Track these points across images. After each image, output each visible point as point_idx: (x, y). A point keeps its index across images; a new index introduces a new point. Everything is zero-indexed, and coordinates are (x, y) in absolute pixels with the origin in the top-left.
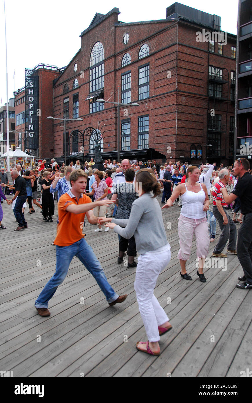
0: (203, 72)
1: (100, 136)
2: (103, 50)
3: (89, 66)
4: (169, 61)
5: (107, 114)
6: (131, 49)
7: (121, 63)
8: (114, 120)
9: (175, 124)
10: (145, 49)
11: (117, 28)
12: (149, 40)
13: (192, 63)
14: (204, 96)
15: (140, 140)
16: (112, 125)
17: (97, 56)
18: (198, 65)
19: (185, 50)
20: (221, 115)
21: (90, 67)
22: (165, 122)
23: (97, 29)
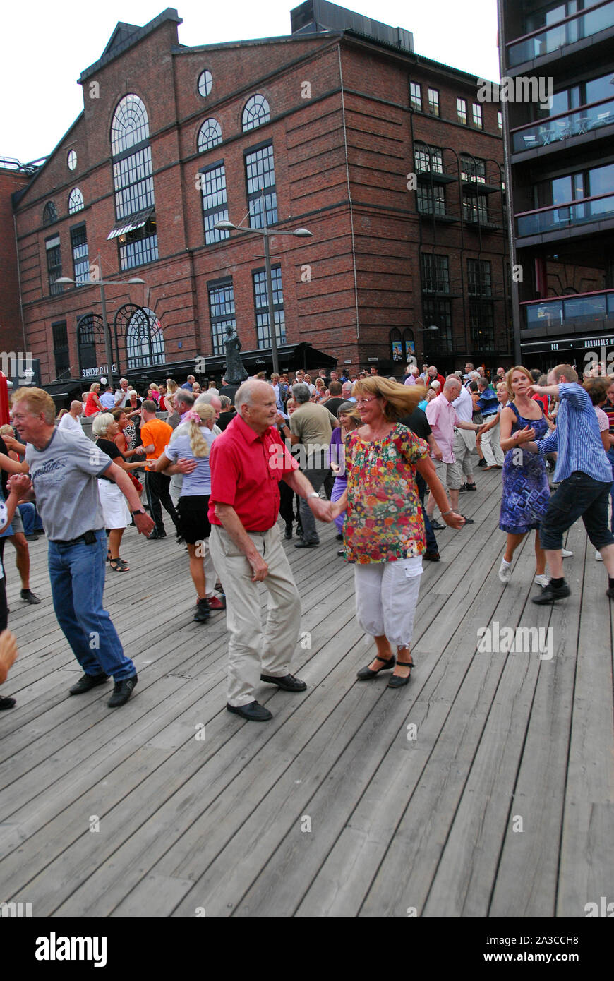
0: (402, 156)
1: (155, 323)
2: (145, 114)
3: (110, 156)
4: (323, 133)
5: (169, 269)
6: (220, 108)
7: (195, 142)
8: (188, 284)
9: (352, 281)
10: (258, 107)
11: (177, 59)
12: (265, 85)
13: (378, 136)
14: (408, 213)
15: (263, 326)
16: (185, 296)
17: (130, 129)
18: (391, 142)
19: (360, 105)
20: (447, 256)
21: (112, 158)
22: (326, 279)
23: (125, 61)
